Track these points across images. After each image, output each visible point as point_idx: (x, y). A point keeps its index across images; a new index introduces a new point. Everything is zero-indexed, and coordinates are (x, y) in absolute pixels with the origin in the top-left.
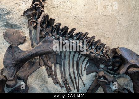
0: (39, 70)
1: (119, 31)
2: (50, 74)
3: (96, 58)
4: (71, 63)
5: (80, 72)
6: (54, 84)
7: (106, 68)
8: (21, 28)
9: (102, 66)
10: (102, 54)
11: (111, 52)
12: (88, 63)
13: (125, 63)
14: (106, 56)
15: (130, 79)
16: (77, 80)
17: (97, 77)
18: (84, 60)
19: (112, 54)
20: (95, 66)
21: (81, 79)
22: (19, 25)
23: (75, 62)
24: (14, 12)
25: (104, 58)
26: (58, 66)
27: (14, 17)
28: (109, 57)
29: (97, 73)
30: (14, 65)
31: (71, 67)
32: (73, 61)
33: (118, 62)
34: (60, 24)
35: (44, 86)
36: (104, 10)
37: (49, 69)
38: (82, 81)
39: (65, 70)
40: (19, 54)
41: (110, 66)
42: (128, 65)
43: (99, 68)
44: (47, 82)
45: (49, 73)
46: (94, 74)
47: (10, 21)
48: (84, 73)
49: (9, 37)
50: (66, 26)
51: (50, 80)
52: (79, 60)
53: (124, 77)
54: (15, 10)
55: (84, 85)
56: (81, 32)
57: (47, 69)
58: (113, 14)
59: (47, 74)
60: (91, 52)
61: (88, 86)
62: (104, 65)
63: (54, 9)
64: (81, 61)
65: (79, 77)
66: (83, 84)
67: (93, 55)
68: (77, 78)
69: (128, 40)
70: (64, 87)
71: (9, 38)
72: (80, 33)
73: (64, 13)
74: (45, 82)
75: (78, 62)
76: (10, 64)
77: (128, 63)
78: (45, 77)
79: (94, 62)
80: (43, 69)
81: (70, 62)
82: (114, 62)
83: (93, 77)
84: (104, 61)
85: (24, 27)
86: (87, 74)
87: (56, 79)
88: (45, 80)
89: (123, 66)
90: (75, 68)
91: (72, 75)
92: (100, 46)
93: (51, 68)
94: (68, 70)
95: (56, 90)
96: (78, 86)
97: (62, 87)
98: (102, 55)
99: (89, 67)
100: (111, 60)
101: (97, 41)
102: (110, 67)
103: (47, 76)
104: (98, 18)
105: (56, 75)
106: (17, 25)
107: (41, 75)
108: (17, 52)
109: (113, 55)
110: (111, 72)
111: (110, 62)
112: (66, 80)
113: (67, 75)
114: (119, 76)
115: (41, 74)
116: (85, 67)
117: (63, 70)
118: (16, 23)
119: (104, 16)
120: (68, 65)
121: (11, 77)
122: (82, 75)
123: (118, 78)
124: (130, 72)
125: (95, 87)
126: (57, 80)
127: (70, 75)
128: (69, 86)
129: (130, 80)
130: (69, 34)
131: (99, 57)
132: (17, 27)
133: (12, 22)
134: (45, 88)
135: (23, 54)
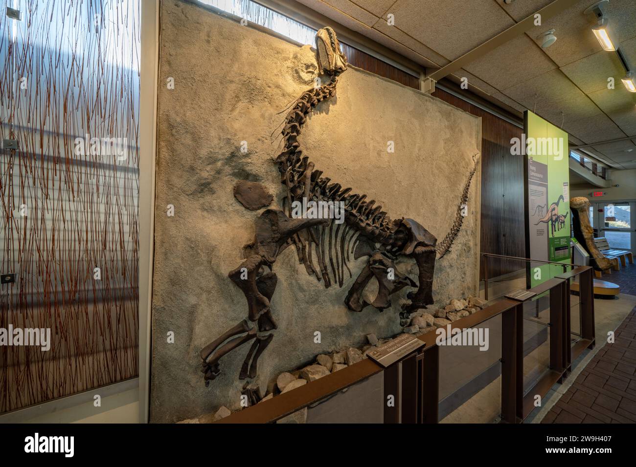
0: (286, 251)
1: (397, 192)
2: (303, 259)
3: (373, 232)
4: (333, 242)
5: (346, 256)
6: (307, 274)
7: (383, 248)
8: (263, 181)
9: (378, 245)
10: (380, 227)
11: (394, 225)
12: (358, 241)
13: (412, 240)
14: (386, 230)
15: (416, 262)
16: (340, 269)
17: (371, 262)
18: (352, 237)
19: (394, 227)
20: (367, 246)
21: (346, 266)
22: (261, 175)
23: (339, 239)
24: (256, 154)
25: (384, 233)
26: (313, 245)
27: (255, 161)
28: (390, 232)
29: (370, 256)
30: (277, 239)
31: (333, 247)
32: (336, 237)
33: (400, 239)
34: (329, 180)
35: (292, 278)
36: (378, 159)
37: (301, 251)
38: (348, 269)
39: (323, 252)
40: (286, 223)
41: (390, 245)
42: (416, 243)
43: (374, 248)
44: (297, 271)
45: (301, 256)
46: (365, 258)
47: (248, 168)
48: (352, 256)
49: (242, 194)
50: (337, 184)
51: (302, 268)
52: (346, 236)
53: (404, 262)
54: (257, 151)
55: (351, 275)
56: (357, 193)
57: (298, 249)
58: (390, 166)
59: (297, 258)
60: (368, 224)
61: (355, 278)
62: (381, 244)
63: (309, 150)
64: (348, 238)
65: (344, 264)
66: (349, 274)
67: (370, 228)
68: (340, 264)
69: (408, 208)
70: (322, 278)
71: (242, 196)
72: (356, 195)
73: (322, 158)
74: (294, 271)
75: (343, 239)
76: (269, 238)
77: (416, 240)
78: (295, 263)
79: (368, 239)
80: (292, 249)
81: (331, 239)
82: (396, 239)
83: (363, 264)
84: (382, 237)
85: (268, 180)
86: (356, 258)
87: (312, 266)
88: (295, 268)
89: (409, 244)
90: (339, 249)
91: (334, 261)
92: (380, 215)
93: (304, 248)
94: (328, 252)
95: (311, 284)
96: (341, 278)
97: (319, 279)
98: (381, 229)
99: (358, 248)
100: (393, 237)
101: (376, 209)
102: (389, 247)
103: (297, 262)
104: (370, 171)
105: (312, 261)
106: (258, 176)
107: (289, 260)
108: (283, 219)
109: (396, 229)
110: (389, 255)
111: (391, 238)
112: (325, 268)
113: (327, 260)
114: (398, 261)
115: (289, 257)
116: (353, 248)
117: (321, 252)
118: (257, 172)
119: (378, 168)
120: (328, 245)
121: (273, 256)
122: (349, 260)
123: (397, 263)
124: (417, 253)
125: (365, 279)
126: (313, 268)
127: (331, 260)
128: (329, 279)
129: (415, 264)
130: (340, 196)
131: (377, 232)
132: (256, 178)
133: (251, 170)
134: (294, 281)
135: (291, 223)
